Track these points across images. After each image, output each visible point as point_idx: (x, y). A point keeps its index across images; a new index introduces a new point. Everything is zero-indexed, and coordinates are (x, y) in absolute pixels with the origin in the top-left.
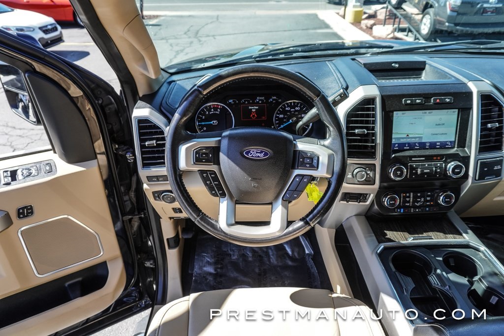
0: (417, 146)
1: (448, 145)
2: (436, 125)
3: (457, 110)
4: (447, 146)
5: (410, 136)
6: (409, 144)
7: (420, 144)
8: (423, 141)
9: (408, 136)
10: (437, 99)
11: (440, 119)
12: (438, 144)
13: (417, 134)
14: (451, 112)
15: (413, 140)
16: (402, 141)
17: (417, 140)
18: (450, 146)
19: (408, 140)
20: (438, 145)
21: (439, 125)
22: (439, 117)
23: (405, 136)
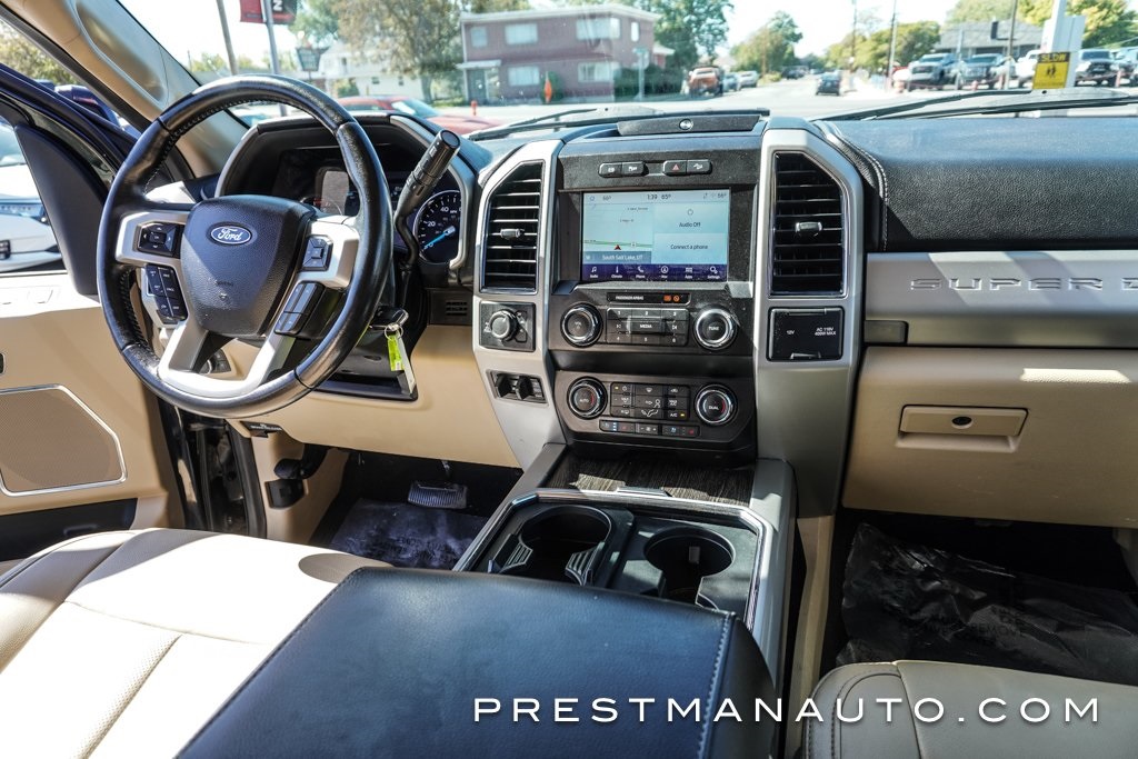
0: (641, 274)
1: (713, 274)
2: (681, 225)
3: (728, 191)
4: (709, 277)
5: (624, 249)
6: (621, 266)
7: (646, 266)
8: (653, 262)
9: (618, 248)
10: (673, 165)
11: (690, 212)
12: (689, 270)
13: (638, 245)
14: (713, 195)
15: (631, 260)
16: (607, 260)
17: (639, 260)
18: (717, 277)
19: (620, 259)
20: (689, 274)
21: (688, 225)
22: (686, 207)
23: (612, 248)
